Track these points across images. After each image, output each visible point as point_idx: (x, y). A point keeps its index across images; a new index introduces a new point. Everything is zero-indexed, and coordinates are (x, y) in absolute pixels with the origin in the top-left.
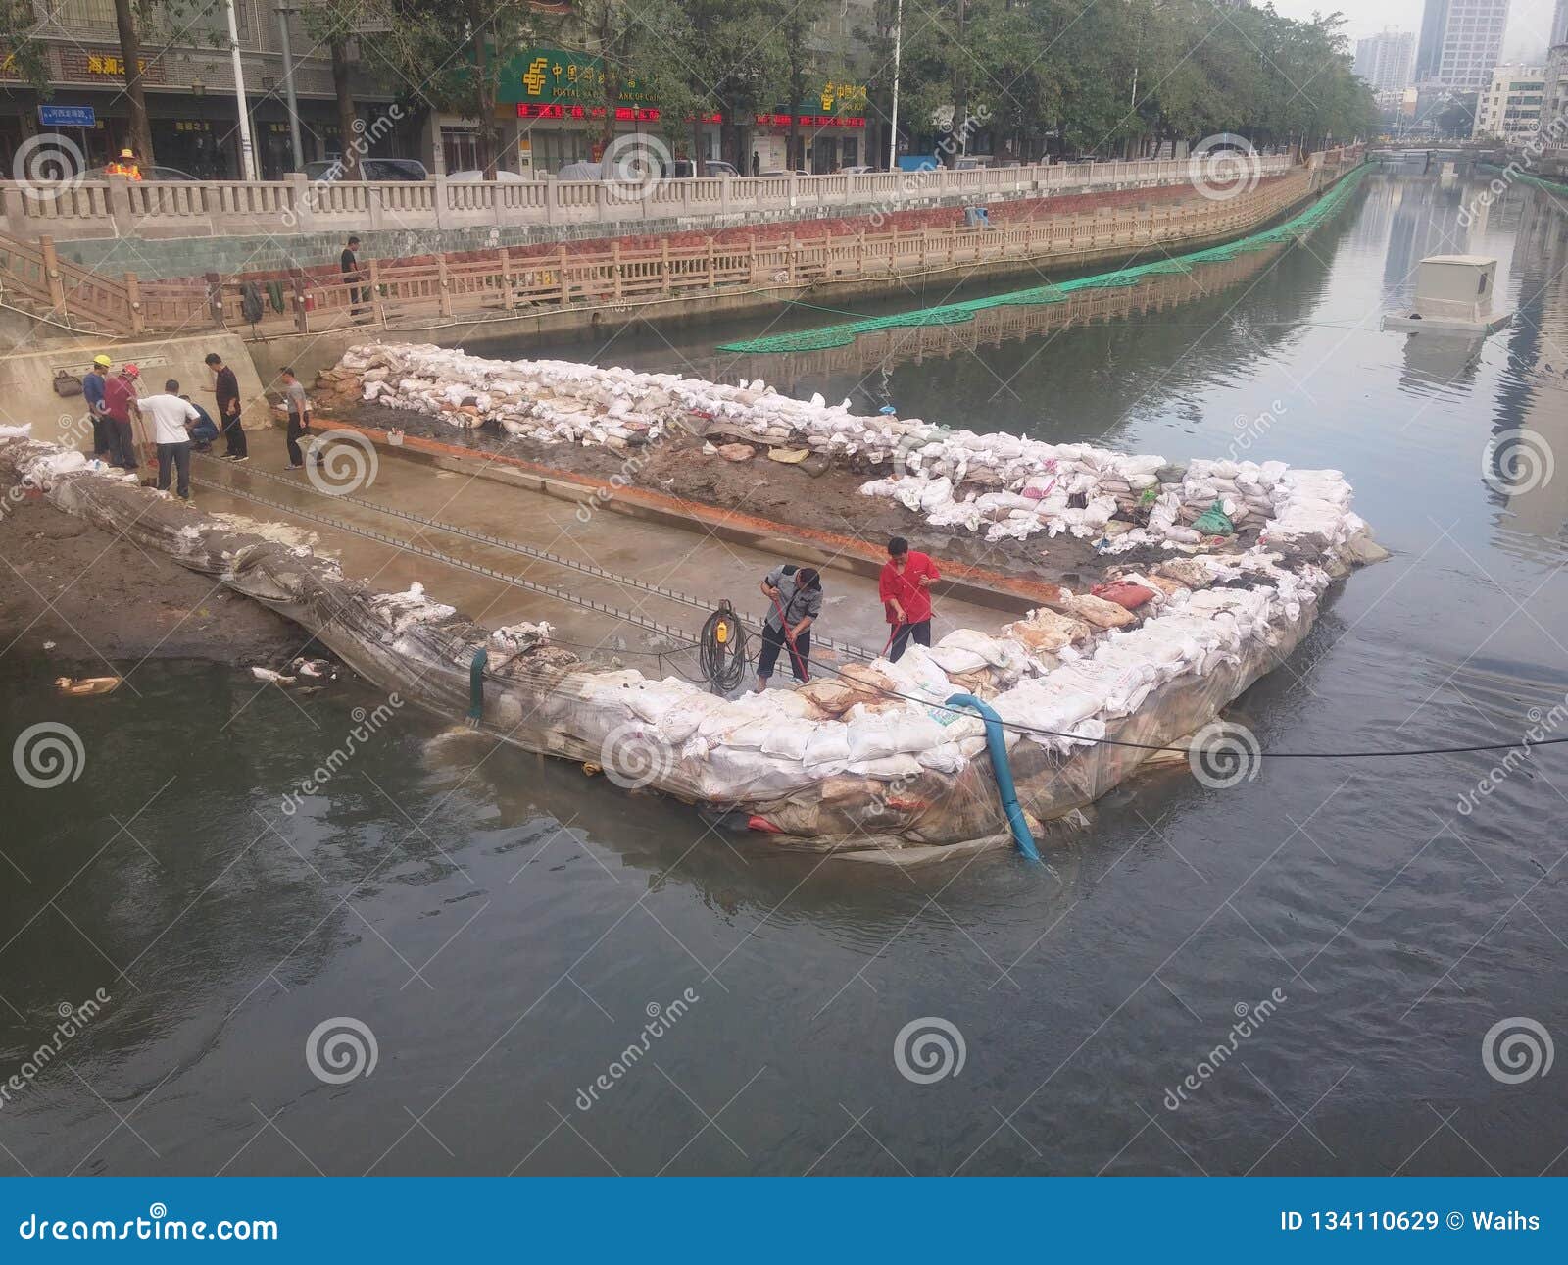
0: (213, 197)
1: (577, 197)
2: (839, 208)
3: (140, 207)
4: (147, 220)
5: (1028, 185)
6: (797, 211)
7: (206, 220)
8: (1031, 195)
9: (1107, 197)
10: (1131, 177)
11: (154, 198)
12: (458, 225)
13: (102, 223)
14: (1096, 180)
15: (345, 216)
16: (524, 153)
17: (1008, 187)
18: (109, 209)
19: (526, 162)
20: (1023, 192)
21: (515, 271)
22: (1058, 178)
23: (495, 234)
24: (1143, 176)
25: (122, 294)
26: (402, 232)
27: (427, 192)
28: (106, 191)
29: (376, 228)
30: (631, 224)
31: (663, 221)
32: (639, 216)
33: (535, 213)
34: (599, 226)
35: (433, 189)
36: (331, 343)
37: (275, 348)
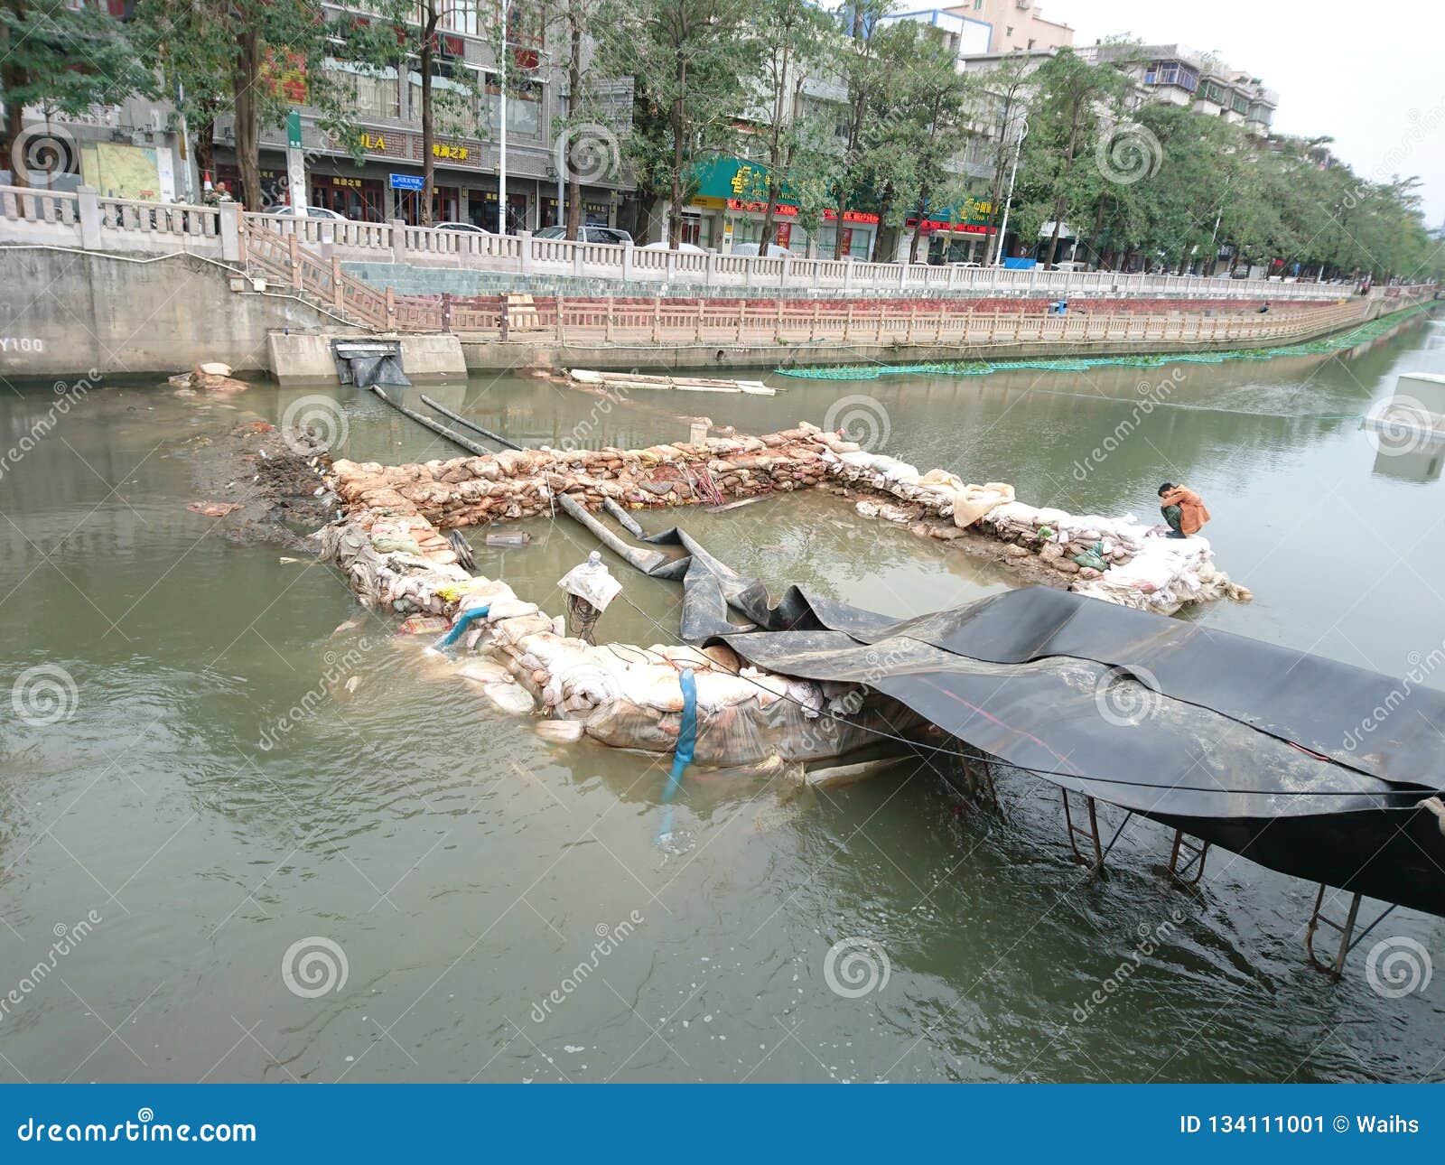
0: (464, 242)
1: (731, 266)
2: (940, 292)
3: (412, 245)
4: (417, 254)
5: (1109, 287)
6: (906, 291)
7: (456, 258)
8: (1112, 296)
9: (1179, 303)
10: (1203, 290)
11: (422, 239)
12: (638, 278)
13: (385, 253)
14: (1171, 289)
15: (556, 264)
16: (727, 235)
17: (1088, 287)
18: (391, 244)
19: (727, 241)
20: (1104, 293)
21: (663, 314)
22: (1136, 285)
23: (665, 288)
24: (1213, 290)
25: (381, 300)
26: (595, 280)
27: (619, 253)
28: (390, 231)
29: (578, 274)
30: (770, 290)
31: (796, 290)
32: (778, 284)
33: (698, 275)
34: (745, 290)
35: (623, 251)
36: (523, 350)
37: (483, 349)
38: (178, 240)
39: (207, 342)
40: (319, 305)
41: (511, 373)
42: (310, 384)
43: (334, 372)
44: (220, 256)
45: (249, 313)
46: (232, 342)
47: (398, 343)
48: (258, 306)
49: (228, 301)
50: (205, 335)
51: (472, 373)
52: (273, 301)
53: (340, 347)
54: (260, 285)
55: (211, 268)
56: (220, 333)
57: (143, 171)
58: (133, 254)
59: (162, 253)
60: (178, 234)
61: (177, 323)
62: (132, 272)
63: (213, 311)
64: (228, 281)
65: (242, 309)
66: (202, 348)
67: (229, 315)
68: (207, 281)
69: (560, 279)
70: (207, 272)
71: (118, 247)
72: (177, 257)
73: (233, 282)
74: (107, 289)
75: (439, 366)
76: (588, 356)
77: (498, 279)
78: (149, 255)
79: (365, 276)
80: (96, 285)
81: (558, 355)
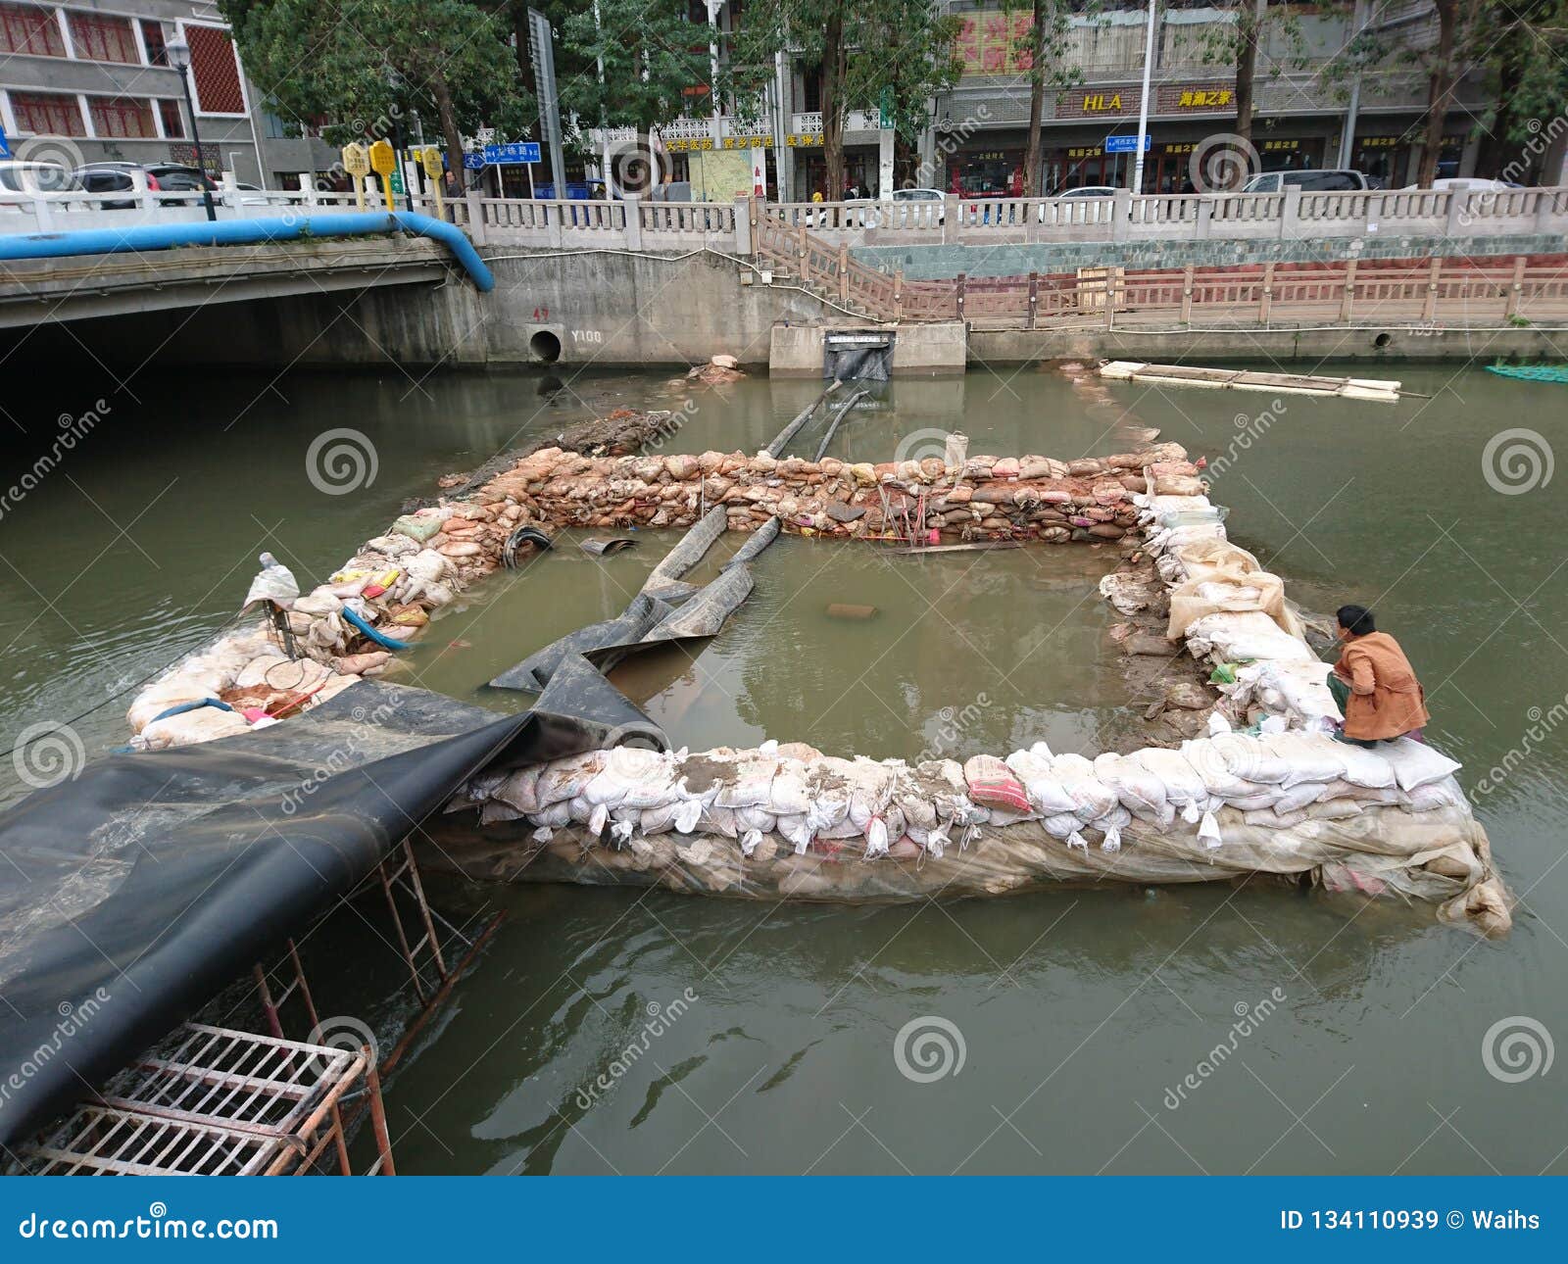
4: (973, 231)
12: (1309, 234)
13: (934, 234)
15: (1168, 226)
23: (1358, 245)
25: (888, 287)
26: (1230, 242)
27: (1274, 203)
29: (1201, 236)
35: (1281, 200)
36: (1052, 337)
37: (1001, 338)
38: (700, 237)
39: (723, 335)
40: (823, 295)
41: (1034, 365)
42: (797, 378)
43: (821, 366)
44: (733, 251)
45: (759, 307)
46: (744, 335)
47: (893, 333)
48: (767, 298)
49: (740, 295)
50: (721, 328)
51: (972, 366)
52: (779, 292)
53: (833, 340)
54: (767, 277)
55: (726, 261)
56: (734, 326)
57: (738, 172)
58: (665, 253)
59: (688, 251)
60: (700, 232)
61: (699, 317)
62: (665, 269)
63: (728, 304)
64: (739, 272)
65: (753, 301)
66: (719, 341)
67: (741, 308)
68: (724, 275)
69: (1171, 245)
70: (723, 267)
71: (654, 247)
72: (699, 254)
73: (743, 275)
74: (646, 286)
75: (936, 358)
76: (1146, 344)
77: (1077, 251)
78: (677, 253)
79: (909, 261)
80: (637, 281)
81: (1102, 343)
